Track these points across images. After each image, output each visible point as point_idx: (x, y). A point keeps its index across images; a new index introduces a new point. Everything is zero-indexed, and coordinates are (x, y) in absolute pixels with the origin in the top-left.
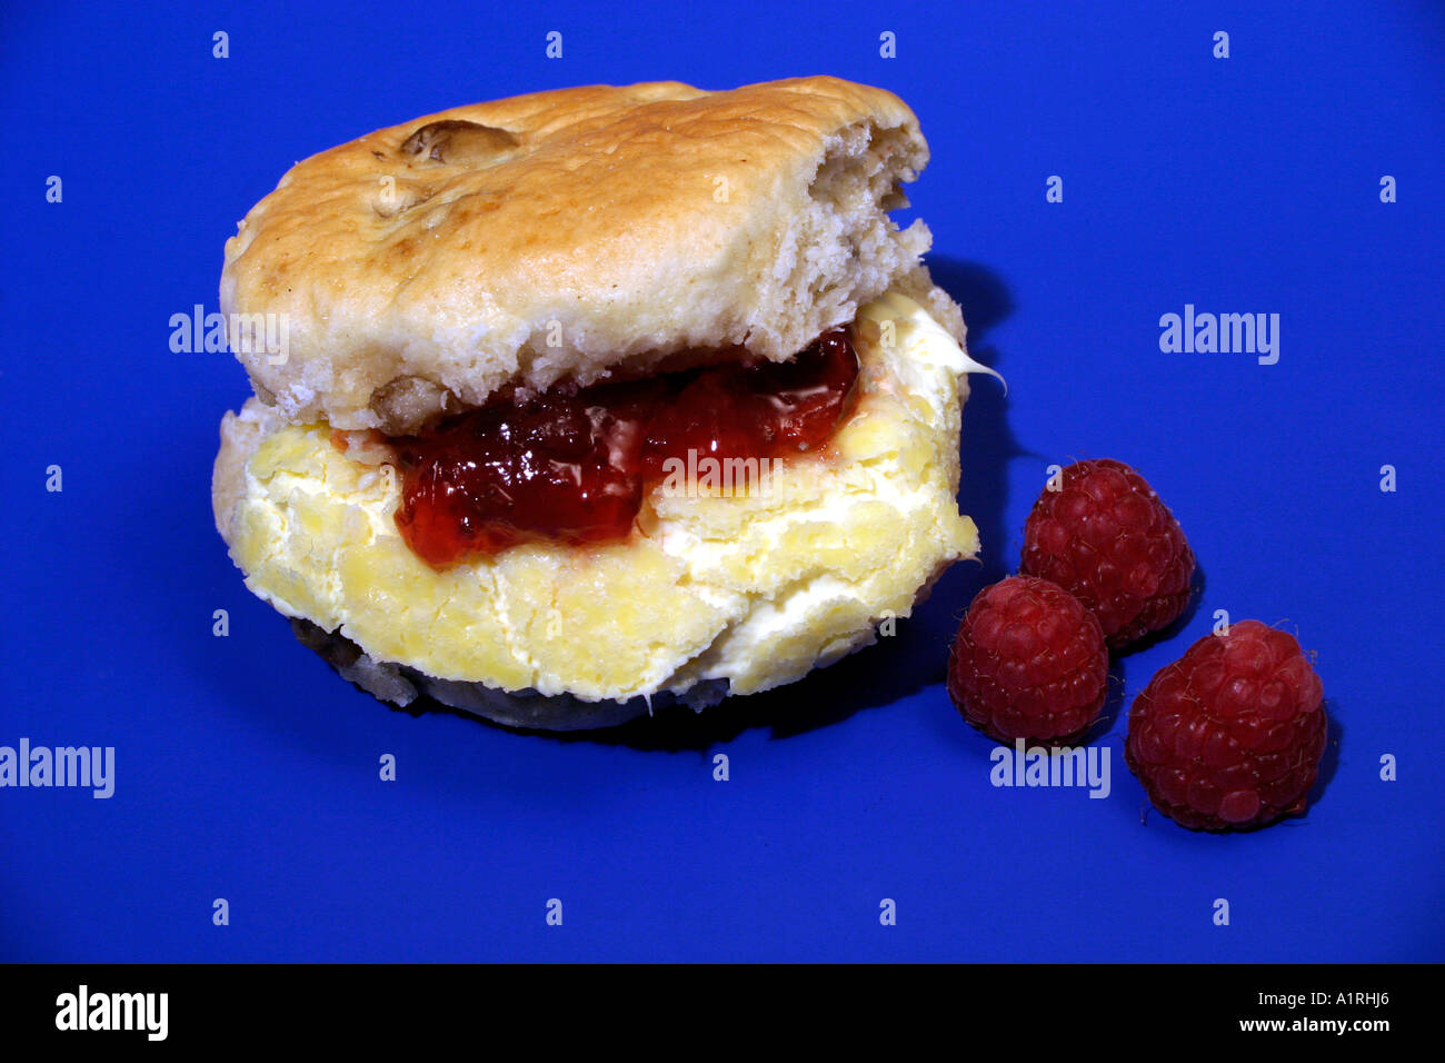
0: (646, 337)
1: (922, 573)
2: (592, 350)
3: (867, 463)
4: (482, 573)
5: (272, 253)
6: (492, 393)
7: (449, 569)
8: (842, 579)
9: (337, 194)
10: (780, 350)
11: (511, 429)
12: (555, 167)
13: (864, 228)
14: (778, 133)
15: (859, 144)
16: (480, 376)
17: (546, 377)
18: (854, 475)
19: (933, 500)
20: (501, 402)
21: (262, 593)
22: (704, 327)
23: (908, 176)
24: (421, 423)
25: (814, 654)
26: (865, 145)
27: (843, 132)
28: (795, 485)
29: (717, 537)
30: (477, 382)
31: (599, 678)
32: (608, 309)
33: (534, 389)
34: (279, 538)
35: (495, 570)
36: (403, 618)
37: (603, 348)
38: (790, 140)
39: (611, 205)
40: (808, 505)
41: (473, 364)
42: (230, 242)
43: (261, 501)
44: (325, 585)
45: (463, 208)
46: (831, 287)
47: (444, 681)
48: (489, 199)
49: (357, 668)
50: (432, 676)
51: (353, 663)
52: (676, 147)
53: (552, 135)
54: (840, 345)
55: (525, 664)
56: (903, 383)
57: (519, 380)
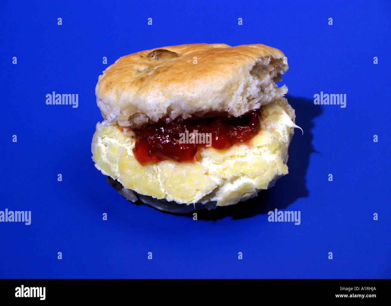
0: (201, 107)
1: (271, 178)
2: (187, 109)
3: (259, 147)
4: (155, 167)
5: (109, 79)
6: (160, 119)
7: (146, 165)
8: (249, 177)
9: (128, 65)
10: (236, 114)
11: (164, 129)
12: (184, 62)
13: (266, 85)
14: (243, 57)
15: (267, 62)
16: (157, 114)
17: (174, 116)
18: (255, 150)
19: (276, 159)
20: (162, 122)
21: (99, 168)
22: (217, 106)
23: (282, 73)
24: (141, 125)
25: (240, 197)
26: (268, 63)
27: (262, 58)
28: (238, 151)
29: (216, 163)
30: (156, 115)
31: (182, 198)
32: (191, 98)
33: (171, 119)
34: (104, 154)
35: (158, 167)
36: (133, 178)
37: (189, 109)
38: (246, 59)
39: (195, 72)
40: (242, 156)
41: (155, 111)
42: (100, 76)
43: (101, 144)
44: (114, 167)
45: (158, 71)
46: (254, 99)
47: (142, 195)
48: (165, 69)
49: (122, 191)
50: (139, 193)
51: (121, 189)
52: (216, 58)
53: (188, 55)
54: (255, 114)
55: (164, 192)
56: (273, 128)
57: (168, 116)
